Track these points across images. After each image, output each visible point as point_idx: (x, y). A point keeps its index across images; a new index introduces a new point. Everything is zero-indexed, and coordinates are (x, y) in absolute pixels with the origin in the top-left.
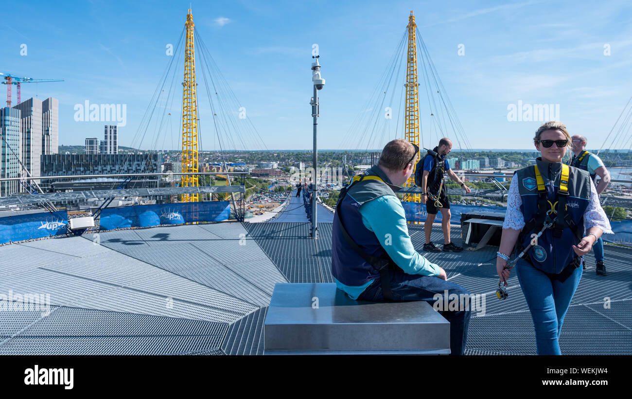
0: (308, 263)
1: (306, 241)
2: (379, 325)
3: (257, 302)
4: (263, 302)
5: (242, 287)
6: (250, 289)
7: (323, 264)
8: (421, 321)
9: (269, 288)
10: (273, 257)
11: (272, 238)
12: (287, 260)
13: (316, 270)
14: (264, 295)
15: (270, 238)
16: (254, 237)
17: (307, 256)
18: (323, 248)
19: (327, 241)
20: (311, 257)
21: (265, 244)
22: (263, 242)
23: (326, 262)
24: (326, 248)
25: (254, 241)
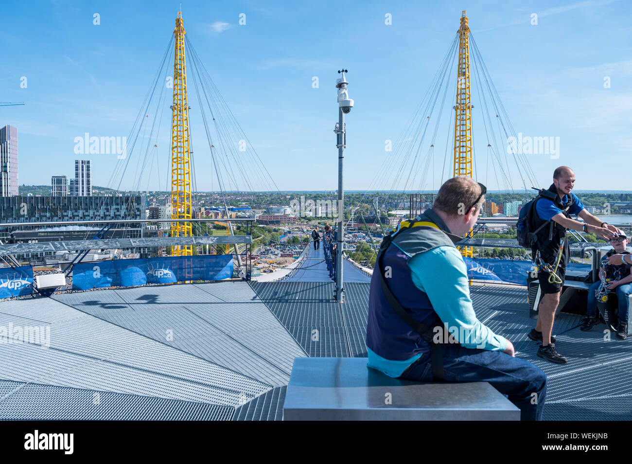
0: (332, 333)
1: (330, 305)
2: (428, 411)
3: (269, 380)
4: (277, 381)
5: (250, 362)
6: (260, 365)
7: (351, 334)
8: (483, 408)
9: (284, 364)
10: (288, 325)
11: (287, 301)
12: (305, 329)
13: (343, 342)
14: (278, 372)
15: (283, 301)
16: (264, 300)
17: (331, 324)
18: (350, 315)
19: (355, 305)
20: (335, 325)
21: (277, 309)
22: (275, 306)
23: (355, 332)
24: (354, 314)
25: (264, 305)
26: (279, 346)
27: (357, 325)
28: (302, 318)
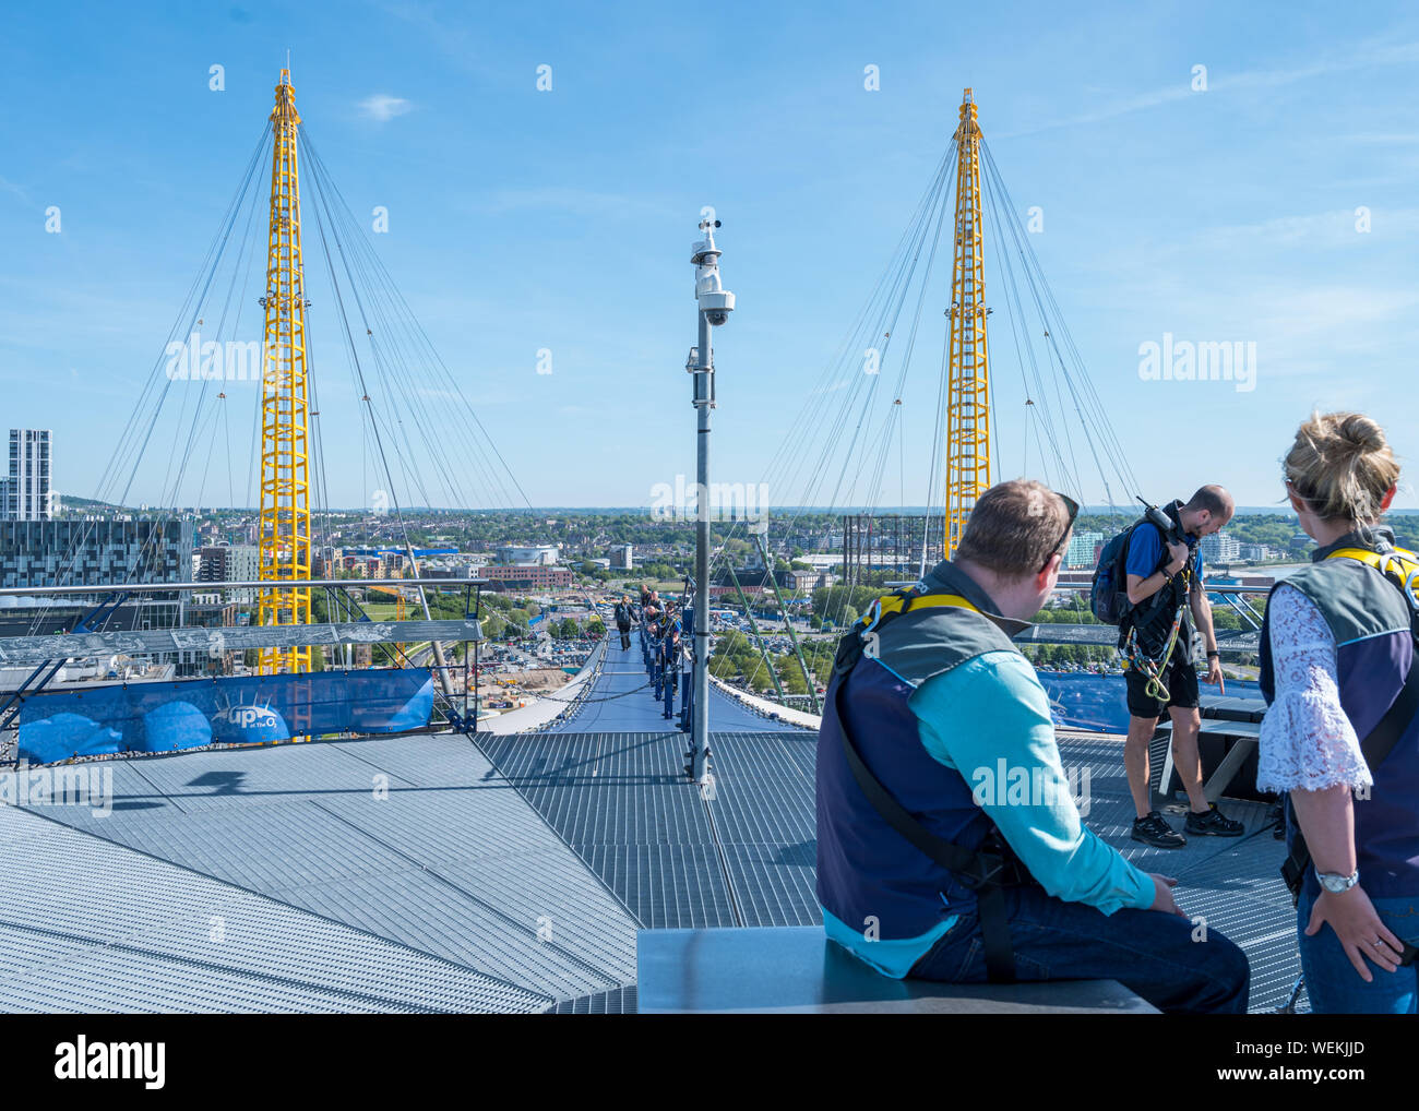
0: (689, 860)
1: (676, 791)
3: (542, 984)
4: (563, 986)
5: (490, 939)
6: (516, 945)
7: (735, 863)
9: (578, 941)
10: (578, 843)
11: (570, 783)
12: (622, 850)
13: (717, 882)
14: (563, 962)
15: (562, 782)
16: (512, 779)
17: (684, 840)
18: (729, 813)
19: (738, 788)
20: (695, 841)
21: (548, 801)
22: (541, 793)
23: (743, 855)
24: (738, 812)
25: (513, 792)
26: (561, 896)
27: (748, 840)
28: (612, 823)
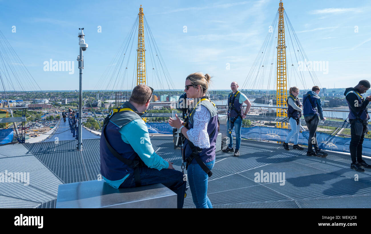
0: (77, 168)
1: (74, 153)
3: (39, 200)
4: (44, 199)
5: (26, 191)
6: (33, 191)
7: (87, 167)
8: (161, 196)
9: (48, 189)
10: (50, 167)
11: (48, 153)
12: (61, 167)
13: (83, 172)
14: (44, 194)
15: (46, 153)
16: (34, 153)
17: (76, 163)
18: (86, 157)
19: (89, 151)
20: (78, 163)
21: (42, 158)
22: (41, 156)
23: (89, 165)
24: (89, 156)
25: (34, 156)
26: (45, 179)
27: (90, 162)
28: (58, 161)
